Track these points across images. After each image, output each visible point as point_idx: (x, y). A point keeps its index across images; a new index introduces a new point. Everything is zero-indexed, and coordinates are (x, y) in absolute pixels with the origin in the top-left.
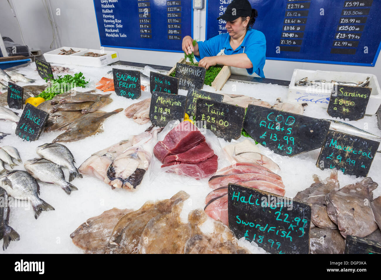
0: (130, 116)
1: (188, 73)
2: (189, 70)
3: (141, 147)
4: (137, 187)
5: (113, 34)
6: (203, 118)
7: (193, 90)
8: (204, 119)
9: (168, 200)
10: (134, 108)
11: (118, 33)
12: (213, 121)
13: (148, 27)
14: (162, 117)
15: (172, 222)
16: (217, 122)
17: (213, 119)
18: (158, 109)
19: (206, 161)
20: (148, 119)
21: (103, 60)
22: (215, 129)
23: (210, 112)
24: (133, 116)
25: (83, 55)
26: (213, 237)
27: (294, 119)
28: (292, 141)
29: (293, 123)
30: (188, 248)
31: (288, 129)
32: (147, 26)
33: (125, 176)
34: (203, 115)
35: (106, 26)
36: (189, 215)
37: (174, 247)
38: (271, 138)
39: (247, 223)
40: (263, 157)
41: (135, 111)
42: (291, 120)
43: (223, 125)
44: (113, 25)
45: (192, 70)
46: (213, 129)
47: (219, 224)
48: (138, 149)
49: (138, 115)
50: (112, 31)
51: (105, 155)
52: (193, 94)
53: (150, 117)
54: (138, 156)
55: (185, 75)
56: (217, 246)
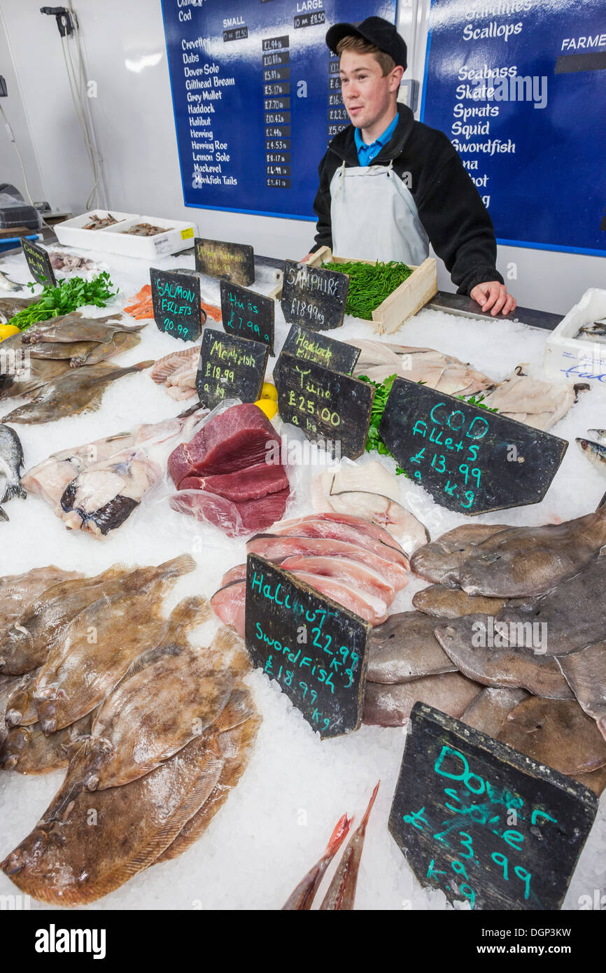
0: (159, 379)
1: (310, 286)
2: (312, 279)
3: (144, 451)
4: (110, 532)
5: (209, 178)
6: (291, 399)
7: (300, 329)
8: (293, 401)
9: (153, 567)
10: (171, 363)
11: (220, 175)
12: (311, 410)
13: (283, 159)
14: (218, 388)
15: (138, 612)
16: (318, 413)
17: (310, 404)
18: (211, 370)
19: (262, 498)
20: (195, 389)
21: (160, 242)
22: (315, 429)
23: (305, 387)
24: (165, 380)
25: (126, 230)
26: (203, 656)
27: (486, 426)
28: (477, 478)
29: (484, 434)
30: (140, 664)
31: (471, 448)
32: (281, 159)
33: (90, 507)
34: (292, 394)
35: (196, 158)
36: (179, 605)
37: (113, 657)
38: (432, 465)
39: (271, 641)
40: (393, 507)
41: (172, 368)
42: (479, 425)
43: (330, 421)
44: (210, 154)
45: (318, 279)
46: (311, 428)
47: (228, 633)
48: (134, 455)
49: (174, 379)
50: (207, 170)
51: (69, 460)
52: (299, 339)
53: (197, 386)
54: (129, 470)
55: (303, 292)
56: (201, 673)
